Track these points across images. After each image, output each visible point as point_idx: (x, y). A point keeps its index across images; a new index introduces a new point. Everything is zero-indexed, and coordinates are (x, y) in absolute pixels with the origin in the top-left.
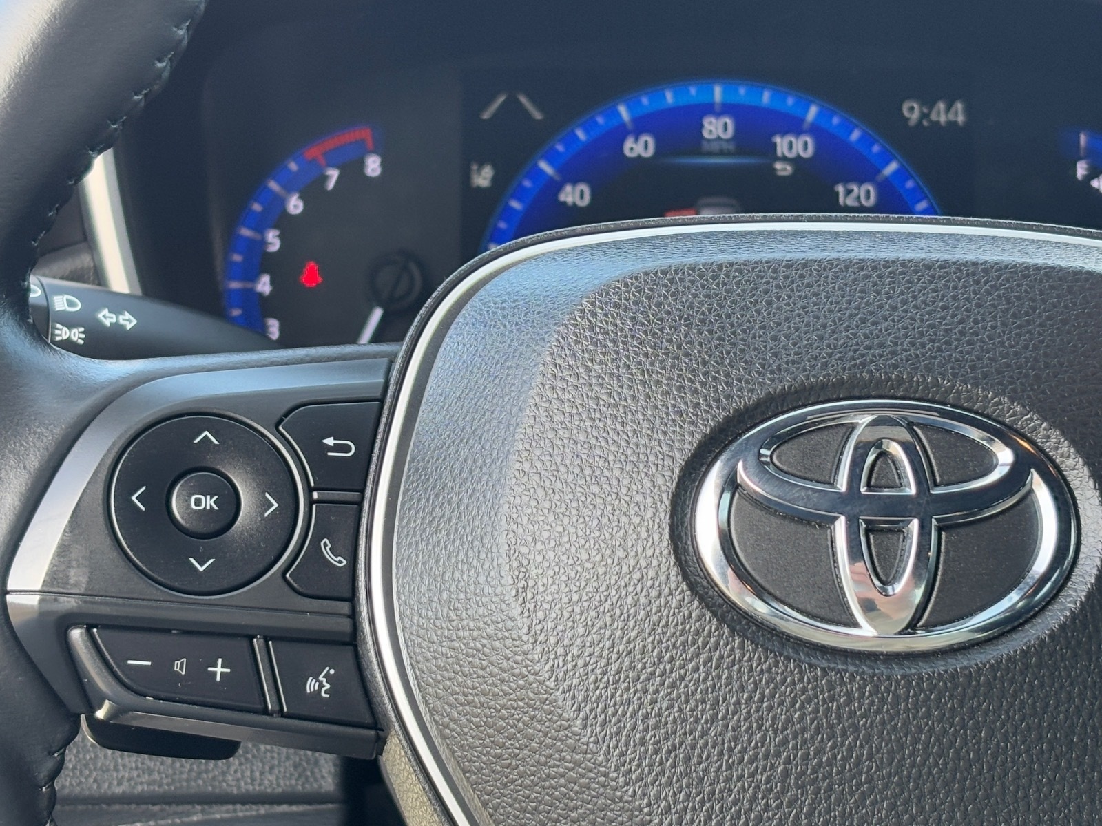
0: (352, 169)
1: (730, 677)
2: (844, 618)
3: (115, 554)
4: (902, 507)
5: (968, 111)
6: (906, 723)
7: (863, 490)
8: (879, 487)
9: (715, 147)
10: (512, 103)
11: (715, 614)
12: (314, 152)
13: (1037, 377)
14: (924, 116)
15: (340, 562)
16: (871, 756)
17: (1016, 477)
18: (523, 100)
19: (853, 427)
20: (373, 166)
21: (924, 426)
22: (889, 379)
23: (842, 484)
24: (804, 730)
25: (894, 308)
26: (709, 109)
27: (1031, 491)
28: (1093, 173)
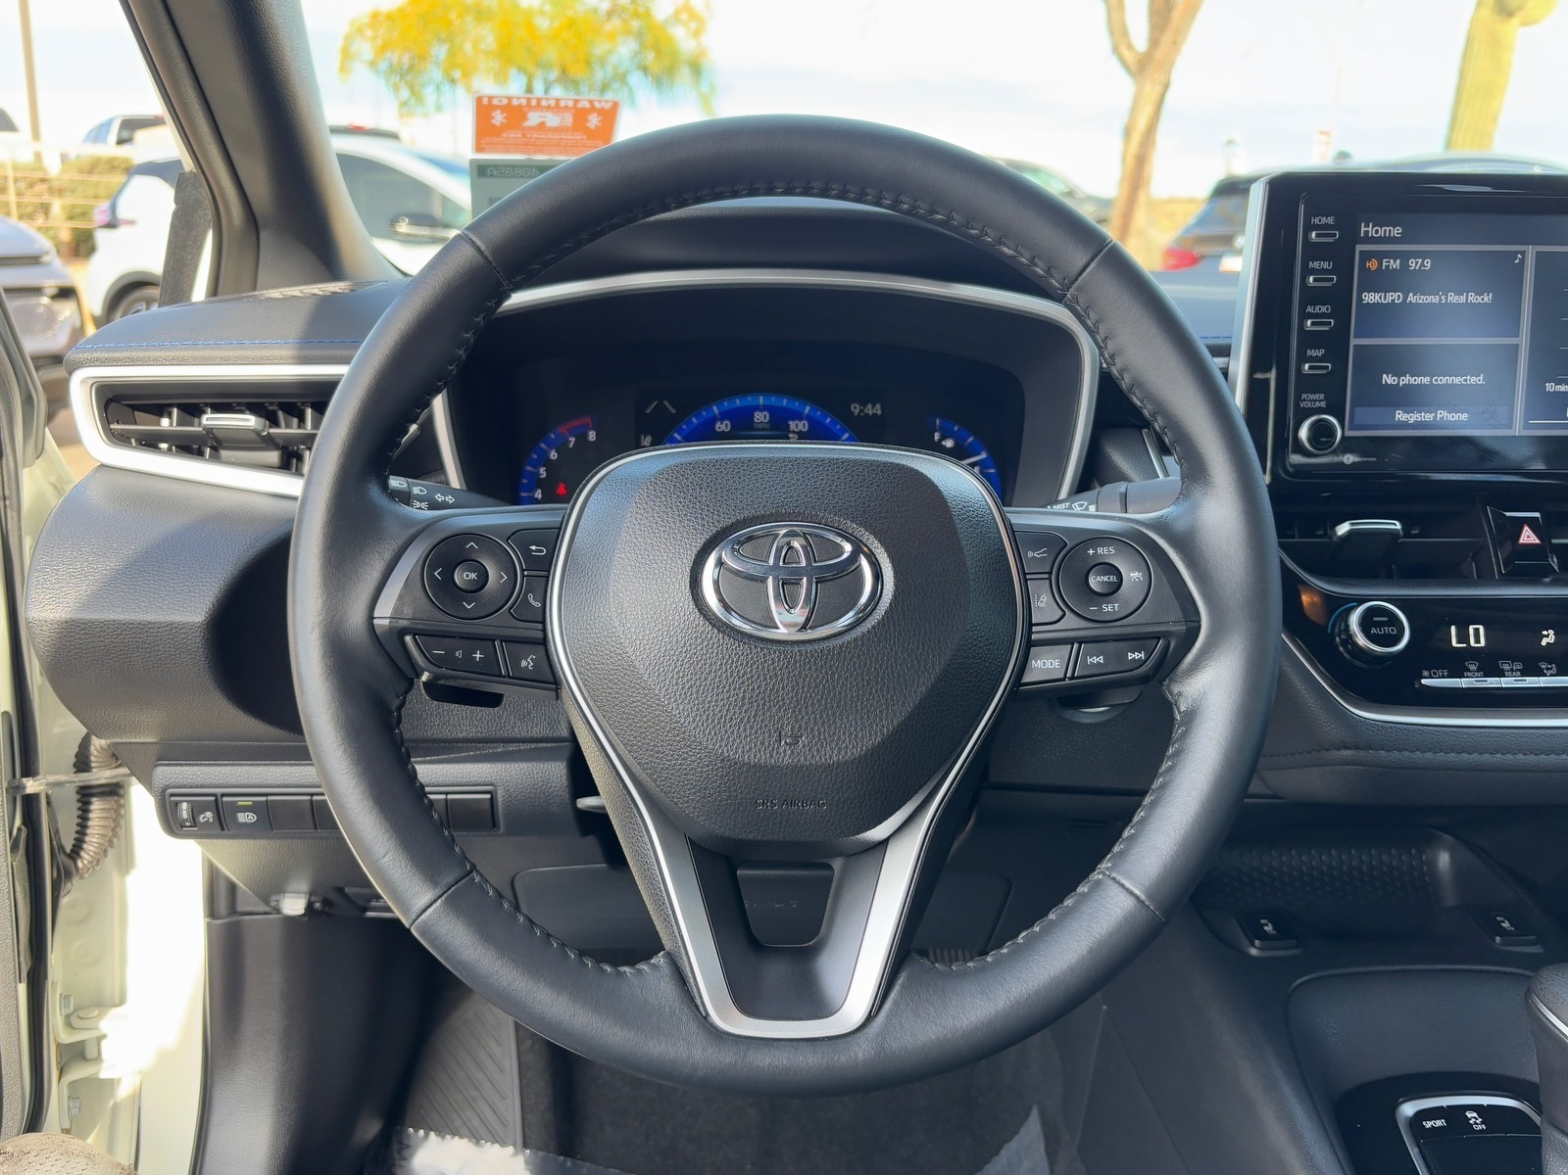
0: (582, 437)
1: (718, 652)
2: (772, 624)
3: (426, 600)
4: (799, 572)
5: (882, 409)
6: (799, 673)
7: (781, 564)
8: (788, 563)
9: (760, 426)
10: (660, 405)
11: (710, 623)
12: (562, 429)
13: (864, 511)
14: (861, 411)
15: (538, 605)
16: (783, 689)
17: (854, 557)
18: (666, 403)
19: (777, 535)
20: (592, 436)
21: (810, 534)
22: (794, 513)
23: (771, 562)
24: (752, 677)
25: (798, 480)
26: (757, 408)
27: (860, 564)
28: (943, 438)
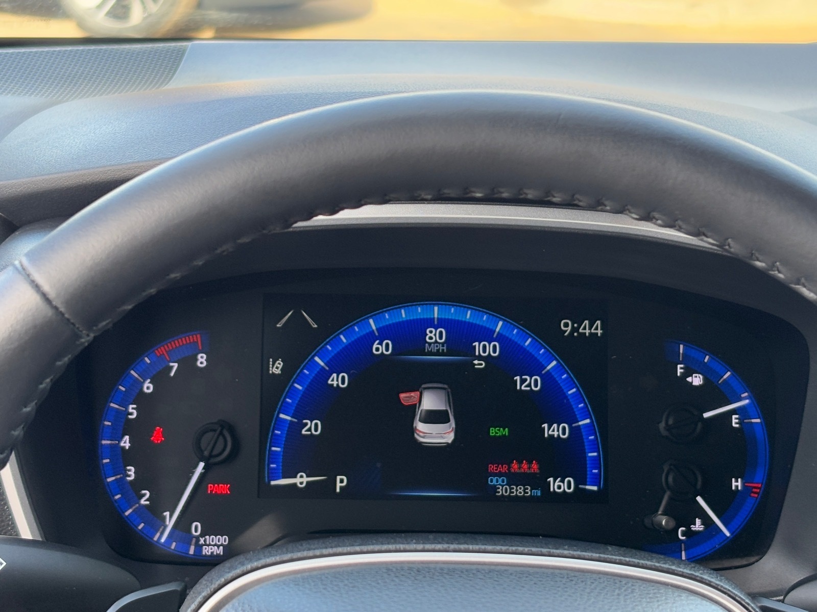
0: (188, 363)
5: (605, 327)
9: (434, 348)
10: (297, 316)
12: (160, 350)
14: (574, 330)
18: (305, 314)
20: (202, 360)
26: (431, 323)
28: (689, 372)
